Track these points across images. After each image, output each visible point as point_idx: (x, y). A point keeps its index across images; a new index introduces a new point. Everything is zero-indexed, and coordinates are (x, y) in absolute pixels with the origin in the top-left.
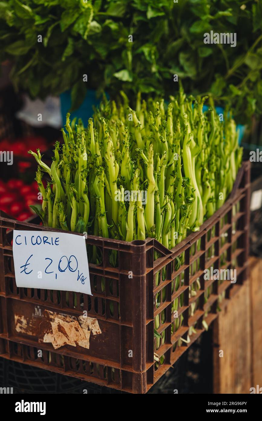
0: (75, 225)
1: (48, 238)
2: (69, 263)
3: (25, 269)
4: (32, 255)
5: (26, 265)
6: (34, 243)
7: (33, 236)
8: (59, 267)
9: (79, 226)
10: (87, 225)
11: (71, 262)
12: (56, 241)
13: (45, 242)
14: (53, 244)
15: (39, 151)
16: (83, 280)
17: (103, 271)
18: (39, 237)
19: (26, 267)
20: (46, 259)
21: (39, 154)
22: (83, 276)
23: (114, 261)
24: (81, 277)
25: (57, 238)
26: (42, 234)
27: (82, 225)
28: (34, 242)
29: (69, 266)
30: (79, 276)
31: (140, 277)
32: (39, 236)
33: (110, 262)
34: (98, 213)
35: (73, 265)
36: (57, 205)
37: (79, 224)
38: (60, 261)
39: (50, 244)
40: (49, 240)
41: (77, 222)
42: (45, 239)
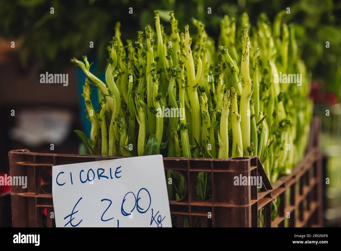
0: (145, 147)
1: (104, 170)
2: (137, 201)
3: (71, 220)
4: (81, 198)
5: (72, 214)
6: (83, 181)
7: (83, 171)
8: (122, 209)
9: (150, 147)
10: (161, 146)
11: (140, 198)
12: (116, 173)
13: (100, 176)
14: (112, 178)
15: (86, 59)
16: (160, 222)
17: (188, 206)
18: (91, 171)
19: (73, 216)
20: (102, 201)
21: (87, 63)
22: (160, 216)
23: (203, 191)
24: (156, 219)
25: (117, 168)
26: (95, 165)
27: (155, 146)
28: (84, 178)
29: (138, 206)
30: (152, 217)
31: (245, 207)
32: (91, 169)
33: (198, 194)
34: (173, 131)
35: (143, 204)
36: (116, 123)
37: (150, 144)
38: (124, 200)
39: (108, 178)
40: (107, 173)
41: (147, 142)
42: (100, 172)
